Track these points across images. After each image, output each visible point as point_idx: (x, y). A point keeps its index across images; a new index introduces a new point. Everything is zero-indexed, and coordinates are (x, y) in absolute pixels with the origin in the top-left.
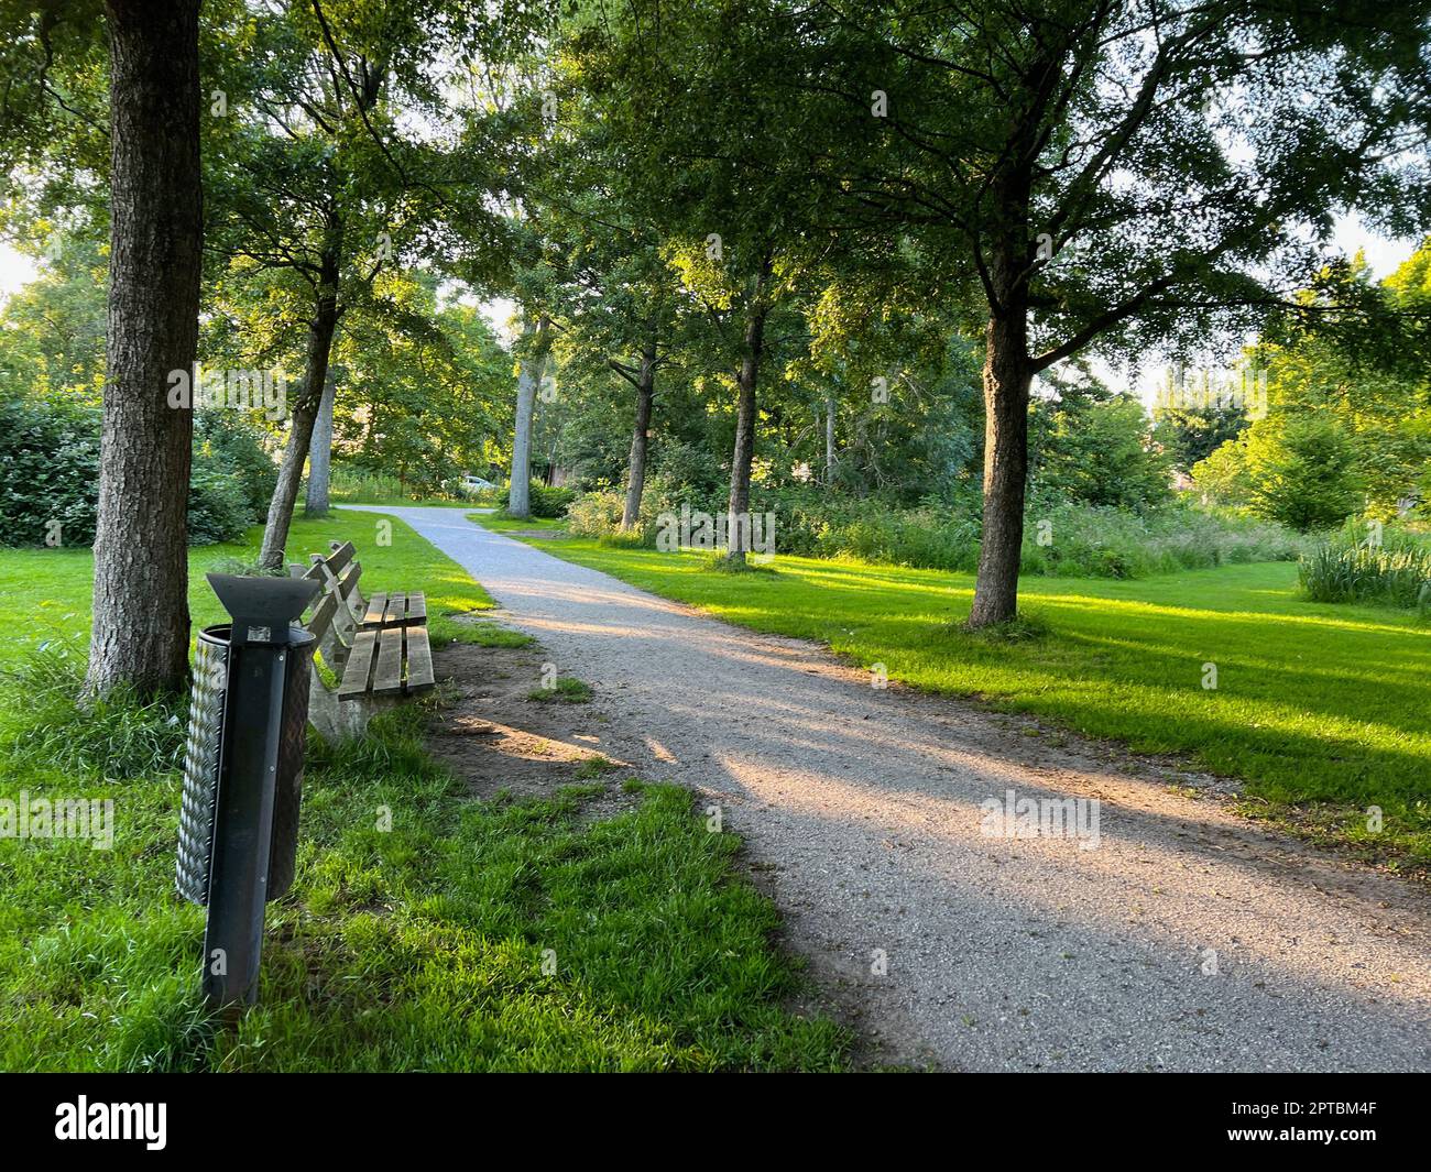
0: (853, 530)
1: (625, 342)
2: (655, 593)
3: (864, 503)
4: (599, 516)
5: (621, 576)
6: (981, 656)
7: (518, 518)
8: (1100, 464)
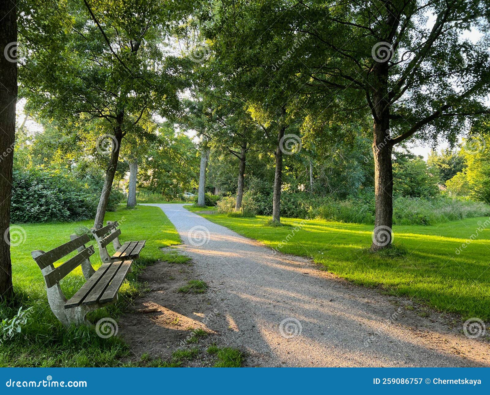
0: (321, 209)
1: (233, 142)
2: (244, 236)
3: (325, 199)
4: (228, 205)
5: (232, 228)
6: (379, 264)
7: (201, 206)
8: (412, 182)
